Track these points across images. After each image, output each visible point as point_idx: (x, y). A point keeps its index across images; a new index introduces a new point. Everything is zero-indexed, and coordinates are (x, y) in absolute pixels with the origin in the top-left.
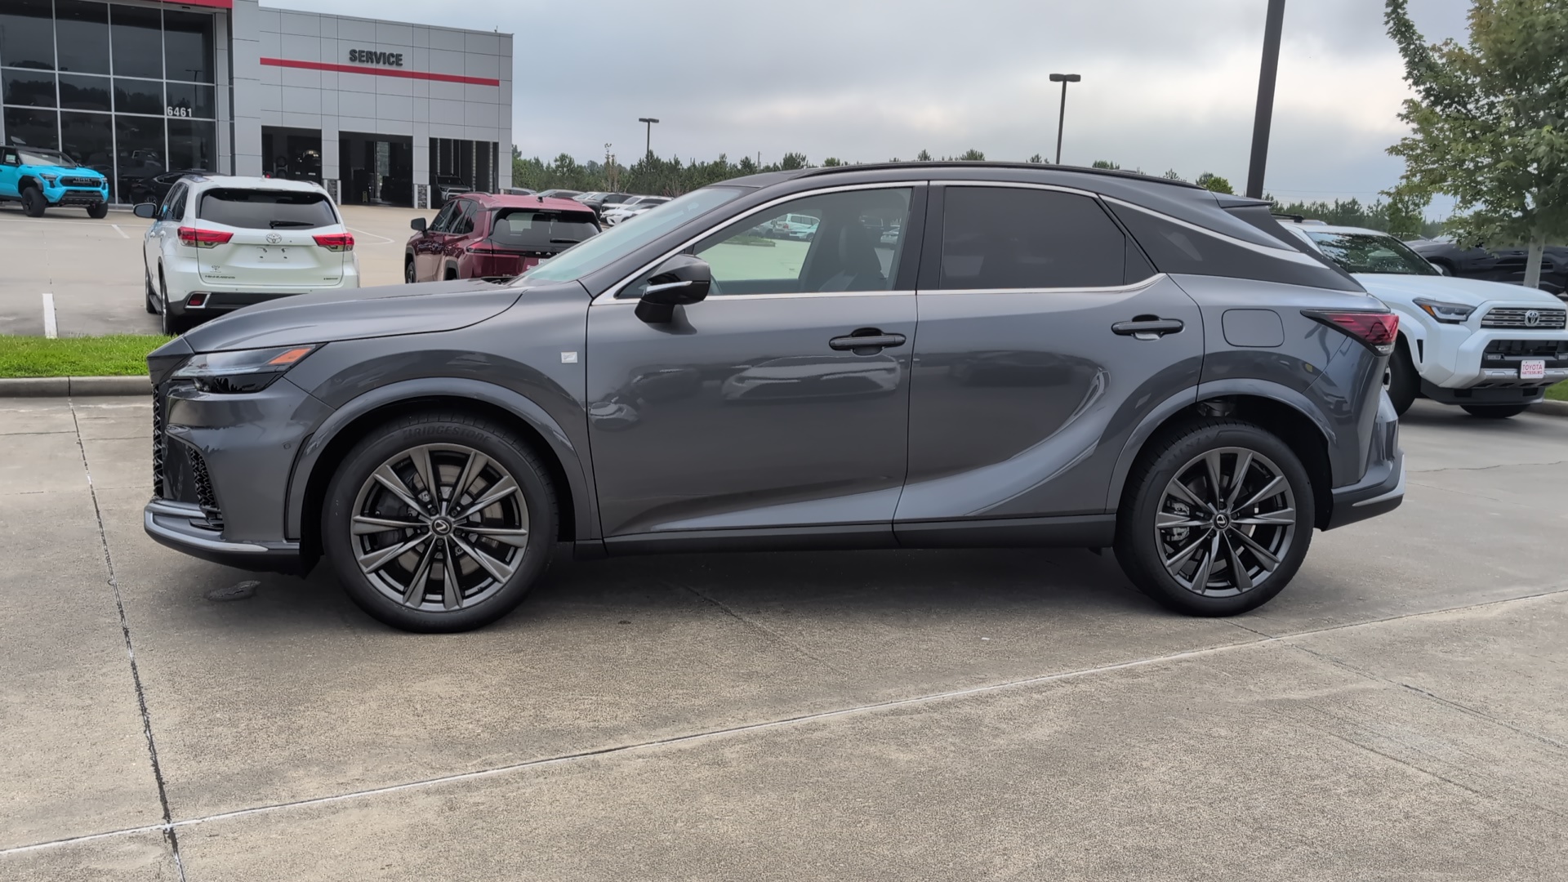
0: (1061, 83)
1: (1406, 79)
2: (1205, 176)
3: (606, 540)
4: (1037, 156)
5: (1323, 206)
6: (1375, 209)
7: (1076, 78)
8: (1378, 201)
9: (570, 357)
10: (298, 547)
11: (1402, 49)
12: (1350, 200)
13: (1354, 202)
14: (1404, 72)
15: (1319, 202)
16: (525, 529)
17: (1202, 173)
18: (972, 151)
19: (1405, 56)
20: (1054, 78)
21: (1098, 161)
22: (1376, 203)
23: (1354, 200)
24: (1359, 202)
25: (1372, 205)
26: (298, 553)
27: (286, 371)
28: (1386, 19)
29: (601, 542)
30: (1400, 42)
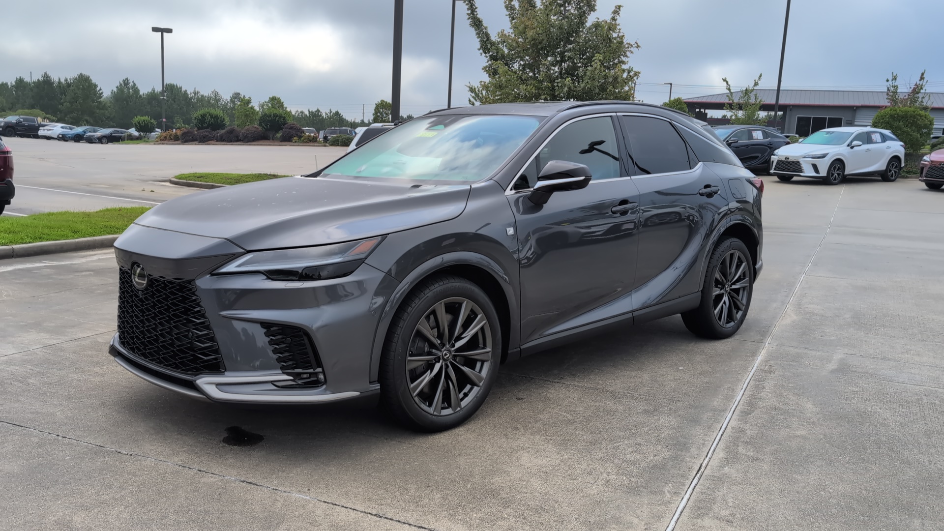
0: (160, 33)
1: (479, 50)
2: (235, 94)
3: (522, 347)
4: (127, 79)
5: (302, 112)
6: (329, 114)
7: (169, 31)
8: (330, 110)
9: (511, 231)
10: (379, 387)
11: (477, 34)
12: (316, 110)
13: (318, 111)
14: (479, 46)
15: (300, 111)
16: (490, 348)
17: (233, 92)
18: (81, 74)
19: (478, 37)
20: (155, 30)
21: (168, 83)
22: (329, 111)
23: (318, 109)
24: (321, 111)
25: (327, 113)
26: (379, 391)
27: (366, 258)
28: (468, 17)
29: (519, 349)
30: (476, 30)
